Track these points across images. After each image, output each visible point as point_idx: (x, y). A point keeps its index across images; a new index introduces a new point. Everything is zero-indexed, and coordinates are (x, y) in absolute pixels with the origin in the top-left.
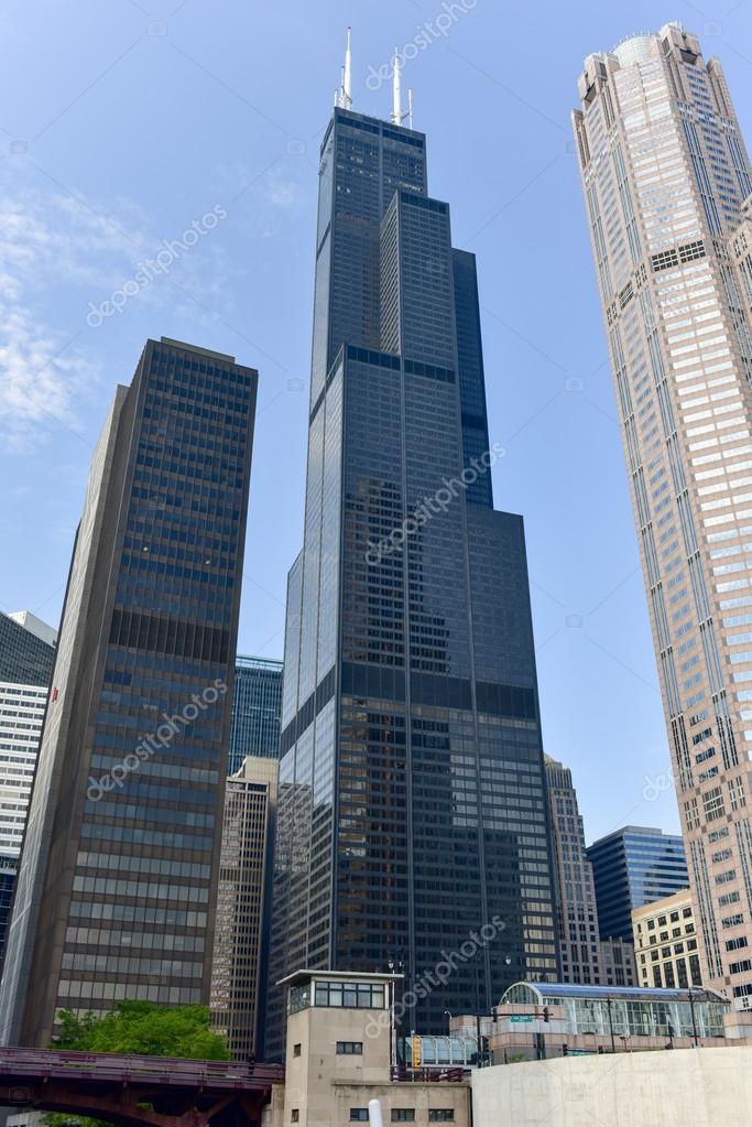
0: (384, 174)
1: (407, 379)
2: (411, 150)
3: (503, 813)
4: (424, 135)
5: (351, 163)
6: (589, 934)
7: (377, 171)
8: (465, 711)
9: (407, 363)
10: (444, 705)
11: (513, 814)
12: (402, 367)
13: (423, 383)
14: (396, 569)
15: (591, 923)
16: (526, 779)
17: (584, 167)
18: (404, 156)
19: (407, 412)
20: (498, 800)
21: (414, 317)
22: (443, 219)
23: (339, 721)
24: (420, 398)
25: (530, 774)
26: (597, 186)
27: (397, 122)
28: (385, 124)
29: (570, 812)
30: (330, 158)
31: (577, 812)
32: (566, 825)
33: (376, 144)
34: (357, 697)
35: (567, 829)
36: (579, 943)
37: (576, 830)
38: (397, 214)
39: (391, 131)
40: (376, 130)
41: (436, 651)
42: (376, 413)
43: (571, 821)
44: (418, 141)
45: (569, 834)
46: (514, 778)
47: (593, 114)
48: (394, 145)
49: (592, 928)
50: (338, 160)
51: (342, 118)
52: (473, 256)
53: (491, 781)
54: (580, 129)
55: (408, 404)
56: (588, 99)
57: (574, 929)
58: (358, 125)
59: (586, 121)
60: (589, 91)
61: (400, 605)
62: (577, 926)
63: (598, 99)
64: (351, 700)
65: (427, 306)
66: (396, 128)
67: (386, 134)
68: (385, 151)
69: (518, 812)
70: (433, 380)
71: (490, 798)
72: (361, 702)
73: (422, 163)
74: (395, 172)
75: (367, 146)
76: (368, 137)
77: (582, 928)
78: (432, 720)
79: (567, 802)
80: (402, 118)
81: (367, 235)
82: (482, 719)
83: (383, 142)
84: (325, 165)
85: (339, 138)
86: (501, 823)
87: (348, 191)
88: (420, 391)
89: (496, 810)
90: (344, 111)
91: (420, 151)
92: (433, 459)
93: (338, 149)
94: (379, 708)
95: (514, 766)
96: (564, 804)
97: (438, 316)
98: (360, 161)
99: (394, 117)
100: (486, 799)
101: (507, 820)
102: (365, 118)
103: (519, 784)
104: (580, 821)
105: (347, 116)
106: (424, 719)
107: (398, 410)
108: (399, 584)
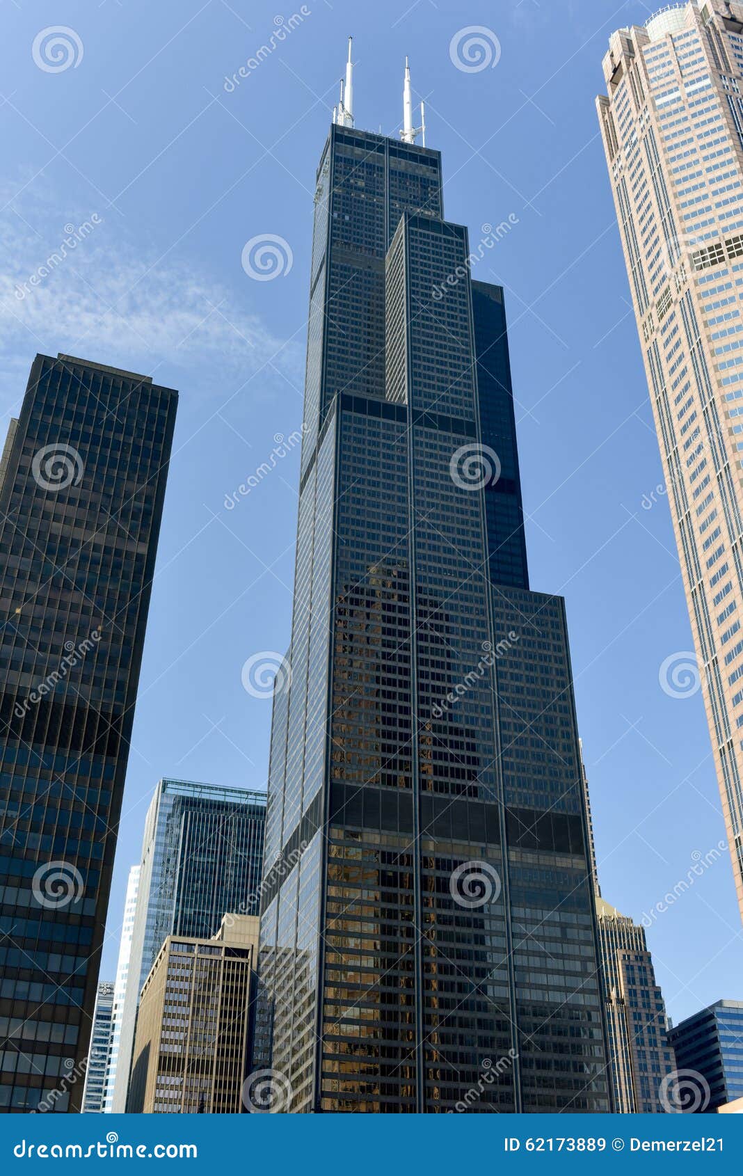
0: (391, 197)
1: (416, 433)
2: (423, 170)
3: (542, 979)
4: (439, 153)
5: (351, 186)
7: (382, 195)
8: (493, 846)
9: (416, 414)
10: (463, 836)
11: (556, 980)
12: (409, 417)
13: (435, 437)
14: (401, 665)
16: (572, 933)
17: (611, 160)
18: (414, 178)
19: (416, 472)
20: (536, 962)
21: (425, 359)
22: (461, 245)
23: (326, 859)
24: (431, 456)
25: (578, 926)
26: (627, 179)
27: (408, 139)
28: (391, 142)
29: (644, 982)
30: (325, 181)
31: (653, 982)
32: (640, 1000)
33: (381, 165)
34: (349, 828)
35: (640, 1004)
37: (653, 1006)
38: (403, 240)
39: (398, 149)
40: (380, 149)
41: (452, 769)
42: (376, 474)
43: (645, 994)
44: (432, 160)
45: (643, 1012)
46: (556, 932)
47: (619, 99)
48: (402, 164)
50: (334, 183)
51: (340, 136)
52: (500, 290)
53: (526, 937)
54: (606, 117)
55: (416, 462)
56: (614, 82)
58: (359, 144)
59: (613, 107)
60: (615, 71)
61: (406, 711)
63: (625, 78)
64: (342, 833)
65: (441, 346)
66: (406, 146)
67: (393, 152)
68: (392, 172)
69: (562, 977)
70: (449, 434)
71: (525, 958)
72: (355, 835)
73: (437, 184)
74: (404, 195)
75: (369, 166)
76: (370, 155)
78: (449, 857)
79: (640, 968)
80: (414, 136)
81: (369, 267)
82: (513, 855)
83: (388, 161)
84: (320, 191)
85: (336, 159)
86: (540, 992)
87: (347, 218)
88: (432, 446)
89: (532, 975)
90: (343, 129)
91: (435, 172)
92: (448, 529)
93: (335, 171)
94: (377, 841)
95: (555, 917)
96: (636, 971)
97: (454, 357)
98: (361, 184)
99: (403, 134)
100: (520, 960)
101: (547, 988)
102: (367, 135)
103: (562, 940)
104: (658, 994)
105: (346, 134)
106: (438, 855)
107: (404, 470)
108: (406, 684)
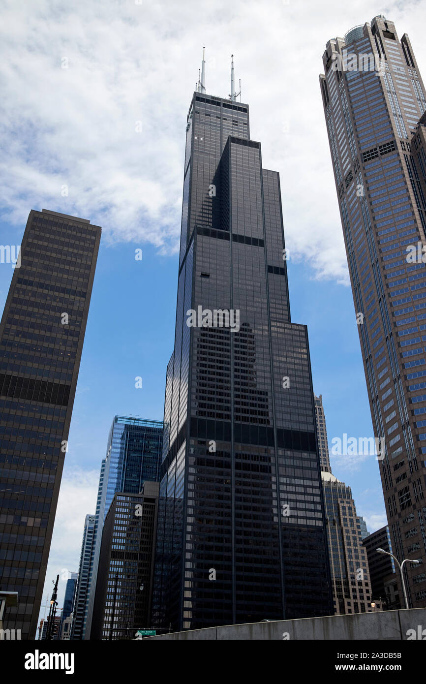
0: (224, 128)
1: (234, 245)
4: (248, 105)
5: (204, 123)
6: (365, 595)
8: (270, 447)
9: (234, 236)
12: (231, 238)
15: (367, 588)
16: (310, 490)
19: (234, 265)
22: (258, 152)
25: (312, 487)
29: (351, 514)
31: (355, 514)
32: (348, 523)
34: (200, 439)
36: (359, 601)
39: (227, 104)
40: (218, 104)
43: (351, 521)
44: (244, 109)
45: (351, 529)
46: (302, 490)
49: (367, 591)
51: (199, 98)
52: (278, 173)
53: (287, 492)
55: (234, 260)
57: (356, 592)
58: (208, 101)
60: (328, 61)
61: (228, 382)
62: (357, 590)
64: (196, 442)
66: (231, 102)
67: (224, 105)
72: (202, 443)
76: (214, 108)
77: (361, 591)
78: (248, 453)
79: (349, 508)
82: (280, 452)
84: (189, 125)
87: (201, 139)
90: (200, 94)
91: (246, 115)
95: (301, 482)
96: (346, 509)
102: (213, 97)
103: (305, 494)
105: (202, 97)
106: (244, 452)
107: (228, 264)
108: (228, 369)
